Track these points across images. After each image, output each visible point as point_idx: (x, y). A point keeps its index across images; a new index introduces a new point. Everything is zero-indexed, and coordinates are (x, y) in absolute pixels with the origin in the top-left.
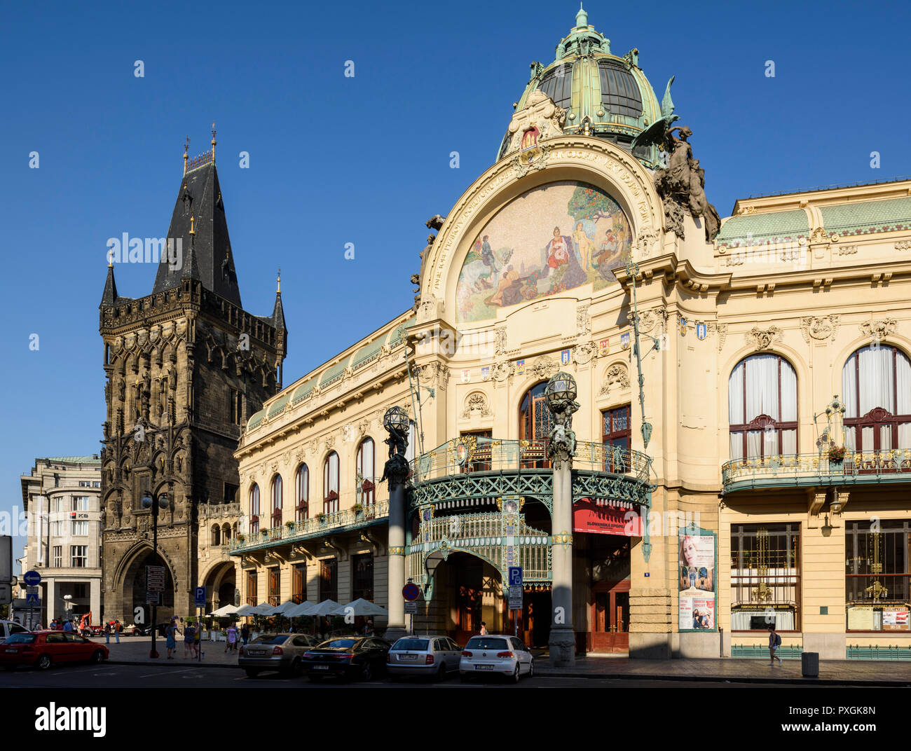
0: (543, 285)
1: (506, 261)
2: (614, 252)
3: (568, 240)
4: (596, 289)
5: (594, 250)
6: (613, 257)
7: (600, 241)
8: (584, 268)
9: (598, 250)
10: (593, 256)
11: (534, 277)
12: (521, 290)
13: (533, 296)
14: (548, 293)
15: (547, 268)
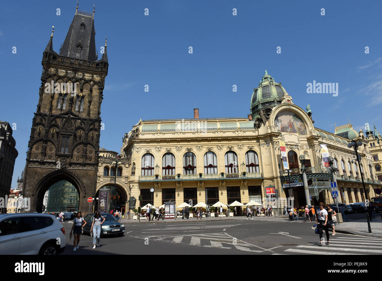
0: (288, 130)
1: (281, 122)
2: (302, 129)
3: (292, 123)
4: (299, 135)
5: (297, 127)
6: (302, 130)
7: (299, 126)
8: (296, 129)
9: (298, 127)
10: (298, 128)
11: (287, 128)
12: (285, 129)
13: (287, 132)
14: (290, 132)
15: (289, 127)
